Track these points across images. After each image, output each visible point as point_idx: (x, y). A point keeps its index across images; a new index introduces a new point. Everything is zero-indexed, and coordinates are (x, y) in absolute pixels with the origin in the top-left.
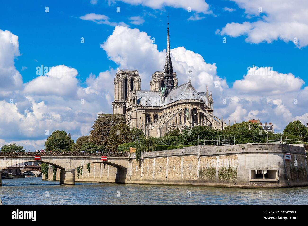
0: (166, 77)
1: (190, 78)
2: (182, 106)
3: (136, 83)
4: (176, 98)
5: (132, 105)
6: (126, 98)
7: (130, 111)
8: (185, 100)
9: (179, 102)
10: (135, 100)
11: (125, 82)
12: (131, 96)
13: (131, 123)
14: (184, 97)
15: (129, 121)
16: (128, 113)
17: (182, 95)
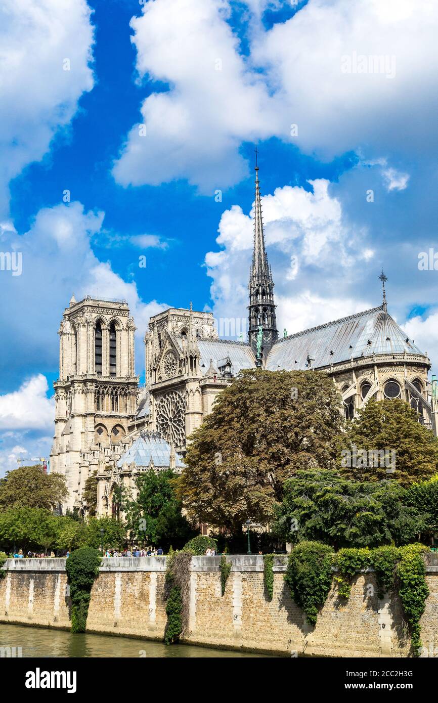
0: (259, 305)
1: (384, 296)
2: (379, 372)
3: (124, 333)
4: (332, 353)
5: (186, 375)
6: (99, 370)
7: (172, 394)
8: (386, 355)
9: (368, 362)
10: (195, 361)
11: (98, 328)
12: (174, 352)
13: (179, 428)
14: (382, 347)
15: (169, 422)
16: (162, 401)
17: (369, 343)
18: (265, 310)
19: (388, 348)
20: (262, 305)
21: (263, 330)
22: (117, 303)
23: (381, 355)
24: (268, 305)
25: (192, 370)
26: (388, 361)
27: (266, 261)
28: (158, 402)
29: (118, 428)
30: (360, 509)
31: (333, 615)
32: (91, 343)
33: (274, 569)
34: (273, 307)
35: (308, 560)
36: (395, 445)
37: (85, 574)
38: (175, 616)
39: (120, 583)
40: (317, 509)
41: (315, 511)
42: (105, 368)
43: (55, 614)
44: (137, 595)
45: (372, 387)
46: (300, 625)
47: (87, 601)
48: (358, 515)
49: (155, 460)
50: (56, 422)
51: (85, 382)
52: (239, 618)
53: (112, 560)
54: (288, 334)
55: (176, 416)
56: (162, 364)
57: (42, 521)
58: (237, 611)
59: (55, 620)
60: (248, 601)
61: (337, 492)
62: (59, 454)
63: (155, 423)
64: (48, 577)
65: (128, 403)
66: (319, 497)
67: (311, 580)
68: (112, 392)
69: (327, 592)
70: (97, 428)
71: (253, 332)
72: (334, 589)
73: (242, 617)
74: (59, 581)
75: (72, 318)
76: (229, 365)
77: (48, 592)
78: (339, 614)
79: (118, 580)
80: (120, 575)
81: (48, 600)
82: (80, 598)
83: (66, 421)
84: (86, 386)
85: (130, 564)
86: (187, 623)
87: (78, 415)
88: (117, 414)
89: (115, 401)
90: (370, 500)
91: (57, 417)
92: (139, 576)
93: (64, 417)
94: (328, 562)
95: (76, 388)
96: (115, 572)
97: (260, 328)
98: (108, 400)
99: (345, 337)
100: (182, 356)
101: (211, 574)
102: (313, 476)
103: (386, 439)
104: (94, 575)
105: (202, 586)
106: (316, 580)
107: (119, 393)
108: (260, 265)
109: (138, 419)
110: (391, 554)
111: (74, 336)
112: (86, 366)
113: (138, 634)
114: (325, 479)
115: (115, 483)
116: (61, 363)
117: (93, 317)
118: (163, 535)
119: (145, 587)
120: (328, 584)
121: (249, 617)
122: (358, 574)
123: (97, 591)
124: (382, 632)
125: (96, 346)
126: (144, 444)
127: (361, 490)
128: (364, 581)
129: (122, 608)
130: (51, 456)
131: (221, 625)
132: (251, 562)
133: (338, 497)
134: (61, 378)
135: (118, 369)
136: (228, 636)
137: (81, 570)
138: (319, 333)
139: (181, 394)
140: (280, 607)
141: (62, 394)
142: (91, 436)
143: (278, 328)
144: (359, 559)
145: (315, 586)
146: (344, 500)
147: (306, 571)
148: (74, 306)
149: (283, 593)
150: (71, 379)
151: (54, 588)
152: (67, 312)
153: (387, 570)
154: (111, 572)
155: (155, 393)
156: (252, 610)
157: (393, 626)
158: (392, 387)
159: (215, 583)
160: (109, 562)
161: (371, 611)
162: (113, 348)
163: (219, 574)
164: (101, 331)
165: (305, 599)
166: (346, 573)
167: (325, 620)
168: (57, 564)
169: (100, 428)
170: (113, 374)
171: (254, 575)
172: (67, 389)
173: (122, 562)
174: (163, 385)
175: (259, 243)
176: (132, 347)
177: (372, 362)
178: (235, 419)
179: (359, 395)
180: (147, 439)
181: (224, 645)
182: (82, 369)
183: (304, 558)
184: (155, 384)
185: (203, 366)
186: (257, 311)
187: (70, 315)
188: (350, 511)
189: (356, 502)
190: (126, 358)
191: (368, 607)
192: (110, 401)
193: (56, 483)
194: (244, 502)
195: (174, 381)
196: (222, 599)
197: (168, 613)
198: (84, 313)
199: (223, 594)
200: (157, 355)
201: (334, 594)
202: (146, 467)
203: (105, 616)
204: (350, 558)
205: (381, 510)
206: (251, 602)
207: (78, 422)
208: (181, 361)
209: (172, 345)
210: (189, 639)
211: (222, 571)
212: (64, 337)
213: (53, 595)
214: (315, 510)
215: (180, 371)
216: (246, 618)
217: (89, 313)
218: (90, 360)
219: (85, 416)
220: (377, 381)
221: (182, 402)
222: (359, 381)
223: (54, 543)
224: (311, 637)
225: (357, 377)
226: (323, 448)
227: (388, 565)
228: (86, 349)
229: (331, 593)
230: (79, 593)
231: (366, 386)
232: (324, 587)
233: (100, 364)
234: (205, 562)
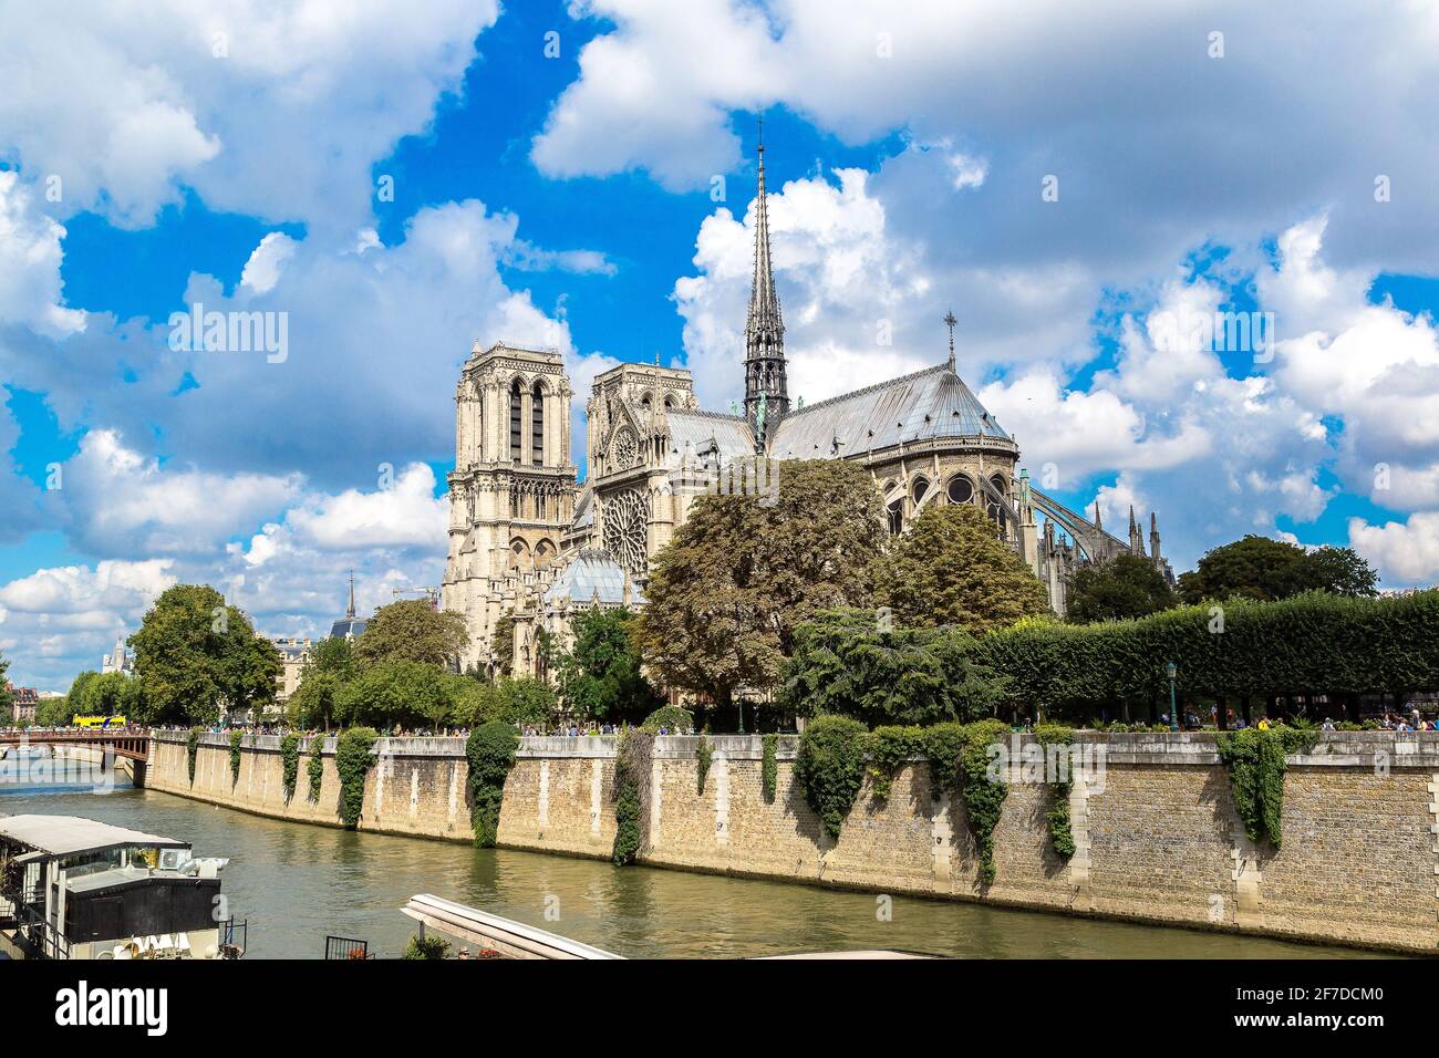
0: (761, 360)
1: (952, 349)
2: (941, 464)
3: (555, 399)
4: (871, 435)
5: (648, 465)
6: (516, 455)
7: (628, 494)
8: (953, 438)
9: (925, 447)
10: (663, 444)
11: (515, 391)
12: (631, 429)
13: (638, 545)
14: (945, 425)
15: (622, 535)
16: (611, 505)
17: (928, 419)
18: (770, 367)
19: (956, 430)
20: (766, 359)
21: (767, 398)
22: (544, 354)
23: (946, 438)
24: (775, 360)
25: (658, 458)
26: (956, 447)
27: (772, 291)
28: (606, 506)
29: (545, 544)
30: (907, 669)
31: (865, 824)
32: (504, 415)
33: (778, 756)
34: (782, 363)
35: (829, 743)
36: (962, 573)
37: (496, 761)
38: (629, 823)
39: (548, 775)
40: (844, 668)
41: (841, 671)
42: (526, 453)
43: (451, 819)
44: (573, 793)
45: (930, 487)
46: (815, 838)
47: (497, 801)
48: (904, 677)
49: (601, 593)
50: (452, 534)
51: (495, 474)
52: (725, 827)
53: (534, 742)
54: (805, 405)
55: (632, 527)
56: (613, 448)
57: (430, 682)
58: (722, 816)
59: (451, 828)
60: (739, 803)
61: (874, 643)
62: (456, 582)
63: (602, 537)
64: (441, 765)
65: (561, 506)
66: (847, 649)
67: (832, 772)
68: (536, 491)
69: (856, 791)
70: (514, 544)
71: (751, 400)
72: (867, 786)
73: (730, 825)
74: (456, 771)
75: (475, 375)
76: (714, 450)
77: (440, 788)
78: (873, 823)
79: (545, 771)
80: (548, 763)
81: (439, 800)
82: (487, 796)
83: (466, 533)
84: (497, 480)
85: (563, 748)
86: (647, 834)
87: (485, 524)
88: (544, 522)
89: (540, 503)
90: (923, 655)
91: (454, 527)
92: (576, 766)
93: (464, 525)
94: (859, 747)
95: (481, 483)
96: (541, 758)
97: (763, 395)
98: (529, 502)
99: (891, 410)
100: (643, 436)
101: (684, 763)
102: (839, 618)
103: (950, 565)
104: (508, 763)
105: (670, 781)
106: (841, 773)
107: (546, 491)
108: (764, 297)
109: (575, 530)
110: (952, 735)
111: (479, 404)
112: (497, 450)
113: (573, 851)
114: (856, 623)
115: (540, 627)
116: (458, 445)
117: (508, 374)
118: (612, 705)
119: (585, 782)
120: (858, 779)
121: (739, 827)
122: (903, 764)
123: (512, 786)
124: (936, 849)
125: (513, 419)
126: (585, 569)
127: (911, 639)
128: (912, 775)
129: (551, 811)
130: (444, 585)
131: (698, 837)
132: (744, 745)
133: (876, 650)
134: (458, 467)
135: (545, 454)
136: (708, 854)
137: (489, 756)
138: (853, 403)
139: (641, 494)
140: (787, 812)
141: (461, 492)
142: (504, 557)
143: (789, 395)
144: (905, 743)
145: (839, 782)
146: (885, 654)
147: (826, 759)
148: (479, 357)
149: (791, 792)
150: (473, 470)
151: (448, 781)
152: (468, 367)
153: (946, 758)
154: (533, 758)
155: (602, 491)
156: (744, 816)
157: (952, 841)
158: (960, 487)
159: (689, 776)
160: (531, 745)
161: (921, 819)
162: (538, 423)
163: (696, 762)
164: (519, 396)
165: (823, 801)
166: (886, 763)
167: (853, 831)
168: (454, 744)
169: (517, 544)
170: (538, 462)
171: (747, 764)
172: (467, 484)
173: (550, 745)
174: (613, 479)
175: (763, 264)
176: (567, 422)
177: (931, 449)
178: (724, 533)
179: (911, 498)
180: (589, 562)
181: (702, 868)
182: (491, 454)
183: (823, 740)
184: (602, 478)
185: (676, 451)
186: (758, 368)
187: (471, 372)
188: (893, 671)
189: (903, 657)
190: (558, 438)
191: (916, 812)
192: (533, 504)
193: (452, 627)
194: (735, 656)
195: (630, 474)
196: (700, 799)
197: (619, 820)
198: (493, 369)
199: (700, 791)
200: (605, 434)
201: (867, 792)
202: (587, 602)
203: (525, 824)
204: (892, 740)
205: (940, 670)
206: (744, 804)
207: (484, 535)
208: (641, 444)
209: (628, 419)
210: (650, 858)
211: (699, 758)
212: (464, 406)
213: (447, 792)
214: (840, 669)
215: (640, 458)
216: (735, 827)
217: (502, 369)
218: (503, 441)
219: (496, 525)
220: (938, 477)
221: (642, 505)
222: (911, 478)
223: (448, 715)
224: (831, 856)
225: (908, 471)
226: (855, 576)
227: (947, 751)
228: (496, 423)
229: (862, 791)
230: (487, 788)
231: (920, 486)
232: (852, 783)
233: (519, 447)
234: (674, 744)
